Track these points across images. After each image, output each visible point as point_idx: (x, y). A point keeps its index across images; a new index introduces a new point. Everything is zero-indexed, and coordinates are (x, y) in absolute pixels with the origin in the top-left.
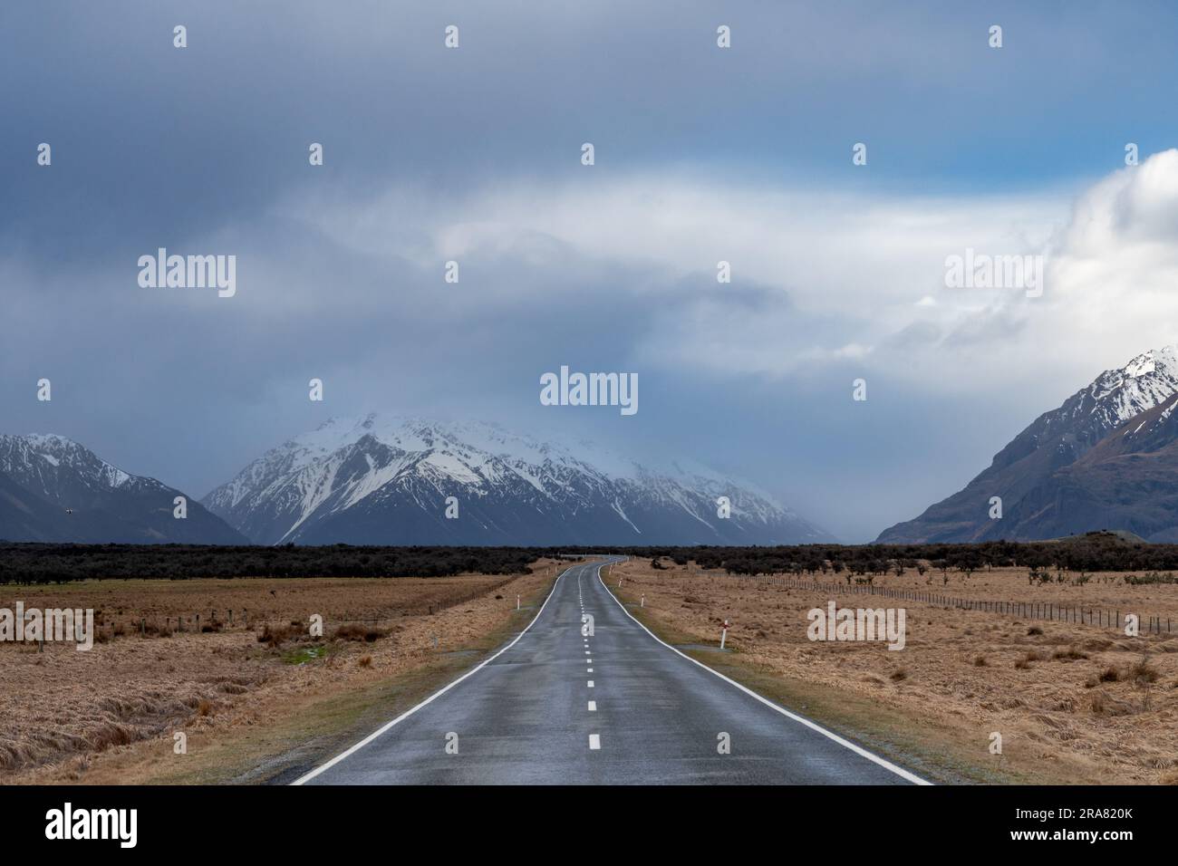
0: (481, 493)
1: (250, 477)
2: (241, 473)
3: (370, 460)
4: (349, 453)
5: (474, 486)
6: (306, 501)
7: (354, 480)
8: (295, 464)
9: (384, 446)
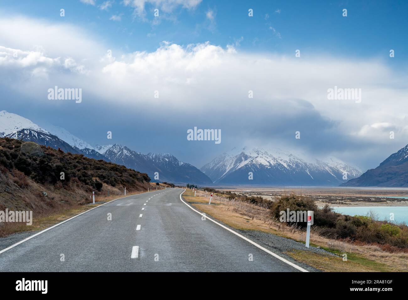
0: (269, 167)
1: (215, 161)
2: (213, 160)
3: (243, 158)
4: (238, 156)
5: (267, 165)
6: (227, 168)
7: (239, 163)
8: (226, 159)
9: (247, 155)
